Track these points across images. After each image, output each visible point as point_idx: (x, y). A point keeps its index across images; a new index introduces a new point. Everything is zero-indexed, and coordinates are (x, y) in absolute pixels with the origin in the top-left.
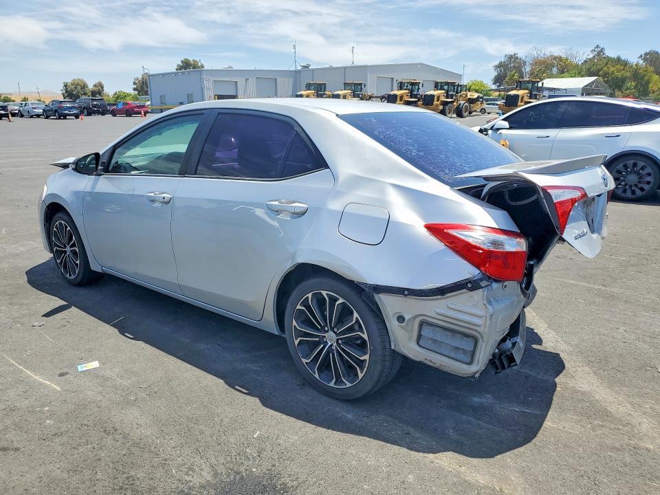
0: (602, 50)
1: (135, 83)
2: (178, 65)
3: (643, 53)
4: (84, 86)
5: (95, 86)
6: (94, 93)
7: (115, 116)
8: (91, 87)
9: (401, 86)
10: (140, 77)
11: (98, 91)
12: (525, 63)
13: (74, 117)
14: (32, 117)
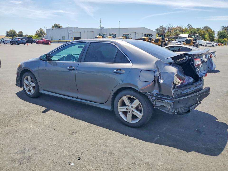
0: (190, 26)
1: (37, 32)
2: (53, 26)
3: (203, 27)
4: (15, 32)
5: (19, 32)
6: (19, 36)
7: (38, 44)
8: (17, 33)
9: (145, 35)
10: (39, 30)
11: (21, 35)
12: (166, 29)
13: (23, 44)
14: (5, 44)
